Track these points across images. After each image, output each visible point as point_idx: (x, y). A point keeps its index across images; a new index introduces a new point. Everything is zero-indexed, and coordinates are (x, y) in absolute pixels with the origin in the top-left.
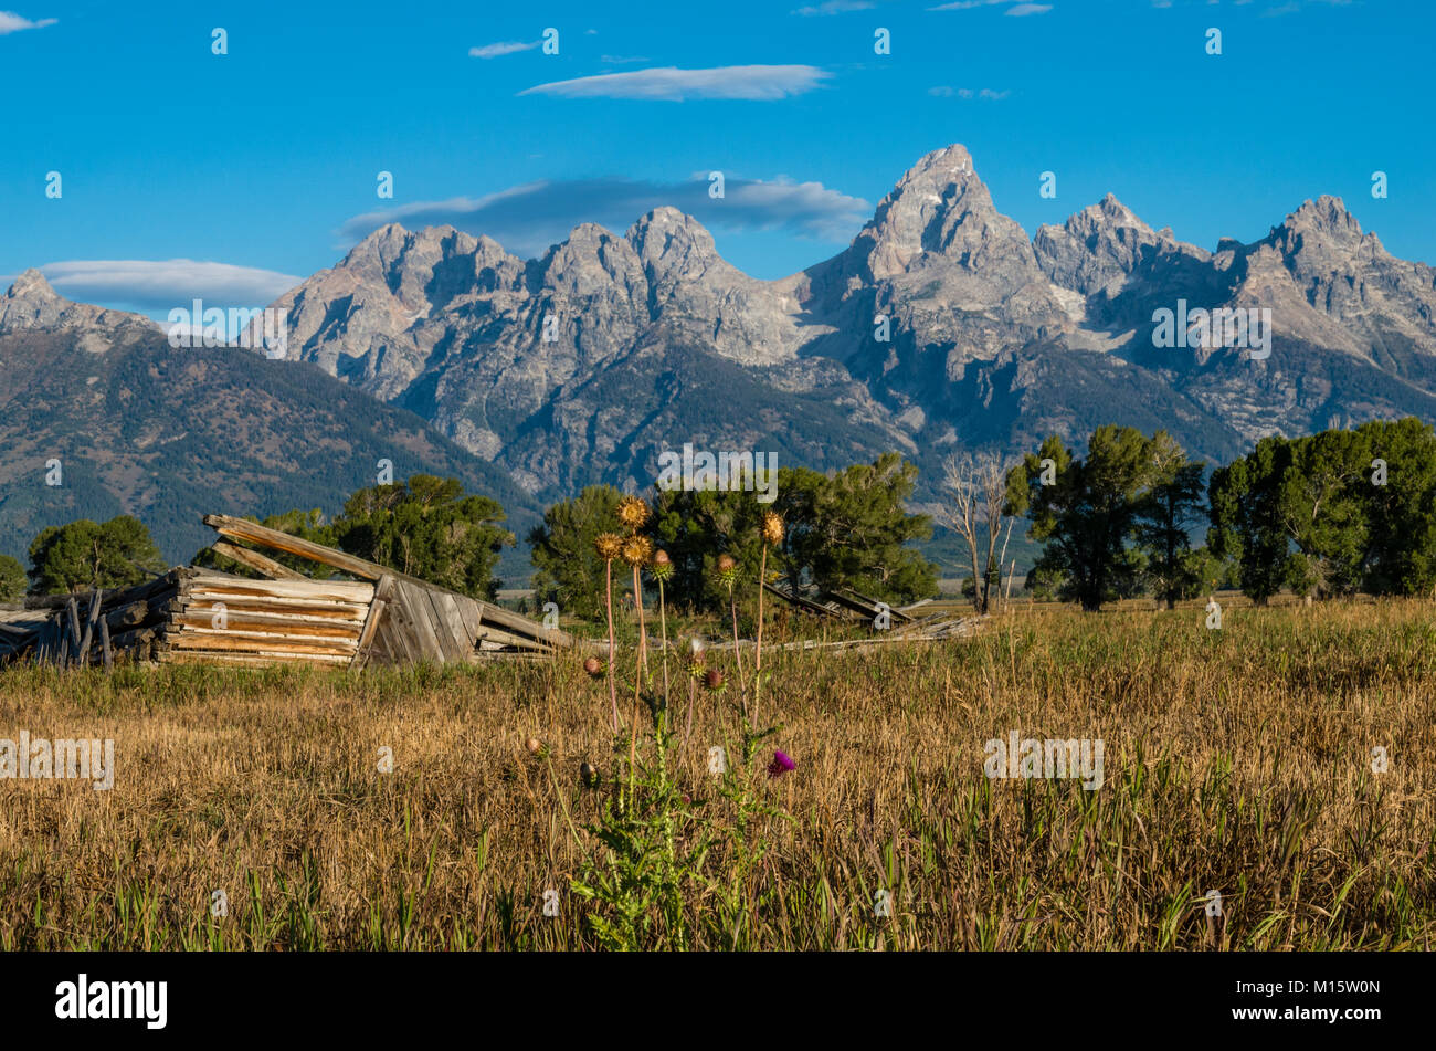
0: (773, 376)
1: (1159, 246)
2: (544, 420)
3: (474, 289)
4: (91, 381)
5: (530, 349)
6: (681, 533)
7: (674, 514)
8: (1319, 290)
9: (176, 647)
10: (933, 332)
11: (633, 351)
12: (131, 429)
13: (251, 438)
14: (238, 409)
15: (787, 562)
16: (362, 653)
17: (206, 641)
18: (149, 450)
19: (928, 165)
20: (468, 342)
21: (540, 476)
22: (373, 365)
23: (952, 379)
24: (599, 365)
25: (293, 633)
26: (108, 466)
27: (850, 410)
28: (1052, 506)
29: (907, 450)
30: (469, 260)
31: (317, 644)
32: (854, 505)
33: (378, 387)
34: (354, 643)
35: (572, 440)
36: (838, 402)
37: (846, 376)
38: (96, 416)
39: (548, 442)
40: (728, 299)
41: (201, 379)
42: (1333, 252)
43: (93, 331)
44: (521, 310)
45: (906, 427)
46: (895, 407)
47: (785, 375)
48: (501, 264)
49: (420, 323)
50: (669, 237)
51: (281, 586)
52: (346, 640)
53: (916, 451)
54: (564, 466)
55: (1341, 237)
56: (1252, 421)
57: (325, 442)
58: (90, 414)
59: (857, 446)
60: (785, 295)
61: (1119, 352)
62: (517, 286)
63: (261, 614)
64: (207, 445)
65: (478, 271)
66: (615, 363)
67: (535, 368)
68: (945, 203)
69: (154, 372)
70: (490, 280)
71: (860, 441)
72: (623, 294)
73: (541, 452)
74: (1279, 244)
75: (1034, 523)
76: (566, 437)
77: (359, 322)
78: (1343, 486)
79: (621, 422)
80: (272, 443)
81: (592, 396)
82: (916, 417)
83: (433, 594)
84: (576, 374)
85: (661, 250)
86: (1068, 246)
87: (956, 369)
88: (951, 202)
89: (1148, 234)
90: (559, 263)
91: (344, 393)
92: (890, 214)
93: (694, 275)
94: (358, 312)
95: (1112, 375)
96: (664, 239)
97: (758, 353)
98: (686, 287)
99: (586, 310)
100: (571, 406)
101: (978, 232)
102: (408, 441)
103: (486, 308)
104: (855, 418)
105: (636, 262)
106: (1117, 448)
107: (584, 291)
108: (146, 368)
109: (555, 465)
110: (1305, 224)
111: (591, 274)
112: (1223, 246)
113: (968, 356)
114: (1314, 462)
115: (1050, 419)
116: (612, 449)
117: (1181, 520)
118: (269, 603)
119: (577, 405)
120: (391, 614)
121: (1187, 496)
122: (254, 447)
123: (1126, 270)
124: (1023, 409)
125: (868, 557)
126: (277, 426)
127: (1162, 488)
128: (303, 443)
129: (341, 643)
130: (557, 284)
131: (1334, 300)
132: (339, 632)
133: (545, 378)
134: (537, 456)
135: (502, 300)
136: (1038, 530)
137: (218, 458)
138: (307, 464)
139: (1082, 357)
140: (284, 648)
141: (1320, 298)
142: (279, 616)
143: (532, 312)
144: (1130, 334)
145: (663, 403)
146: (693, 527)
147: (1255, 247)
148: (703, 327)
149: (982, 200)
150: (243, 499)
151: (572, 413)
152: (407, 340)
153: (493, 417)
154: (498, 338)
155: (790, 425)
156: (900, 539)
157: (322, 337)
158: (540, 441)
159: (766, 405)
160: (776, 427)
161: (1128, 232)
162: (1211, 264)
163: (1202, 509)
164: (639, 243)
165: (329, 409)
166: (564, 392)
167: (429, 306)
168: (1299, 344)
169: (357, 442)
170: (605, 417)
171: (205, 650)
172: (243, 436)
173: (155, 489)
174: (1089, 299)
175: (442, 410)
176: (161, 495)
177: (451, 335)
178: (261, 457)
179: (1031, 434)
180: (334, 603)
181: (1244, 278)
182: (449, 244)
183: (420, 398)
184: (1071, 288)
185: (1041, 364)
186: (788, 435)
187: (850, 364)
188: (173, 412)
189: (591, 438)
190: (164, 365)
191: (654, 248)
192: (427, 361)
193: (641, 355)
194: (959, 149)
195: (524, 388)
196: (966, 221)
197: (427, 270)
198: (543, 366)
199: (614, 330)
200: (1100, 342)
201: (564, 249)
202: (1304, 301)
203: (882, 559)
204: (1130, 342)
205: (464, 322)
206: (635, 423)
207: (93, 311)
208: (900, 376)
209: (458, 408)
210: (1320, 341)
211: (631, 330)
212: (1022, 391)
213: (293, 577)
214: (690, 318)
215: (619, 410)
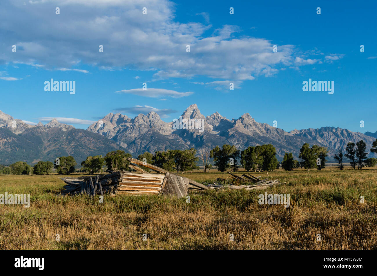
0: (168, 136)
1: (224, 119)
2: (134, 142)
3: (124, 123)
4: (64, 135)
5: (132, 132)
6: (159, 159)
7: (158, 157)
8: (246, 126)
9: (119, 190)
10: (191, 131)
11: (147, 132)
12: (70, 142)
13: (89, 144)
14: (87, 140)
15: (176, 164)
16: (162, 191)
17: (127, 188)
18: (72, 146)
19: (191, 107)
20: (122, 131)
21: (133, 151)
22: (108, 134)
23: (194, 137)
24: (142, 134)
25: (146, 186)
26: (66, 148)
27: (179, 142)
28: (217, 156)
29: (187, 148)
30: (123, 118)
31: (152, 189)
32: (187, 156)
33: (109, 137)
34: (160, 188)
35: (138, 145)
36: (178, 140)
37: (179, 137)
38: (64, 141)
39: (134, 145)
40: (162, 125)
41: (81, 135)
42: (248, 121)
43: (64, 128)
44: (131, 126)
45: (187, 144)
46: (186, 141)
47: (170, 136)
48: (128, 119)
49: (115, 128)
50: (153, 116)
51: (144, 175)
52: (158, 188)
53: (189, 148)
54: (137, 149)
55: (249, 119)
56: (236, 144)
57: (100, 145)
58: (64, 140)
59: (180, 147)
60: (170, 125)
61: (218, 134)
62: (130, 122)
63: (139, 182)
64: (82, 145)
65: (124, 120)
66: (145, 134)
67: (132, 135)
68: (193, 112)
69: (74, 134)
70: (126, 121)
71: (181, 146)
72: (146, 124)
73: (133, 147)
74: (241, 119)
75: (214, 159)
76: (137, 145)
77: (106, 127)
78: (260, 154)
79: (145, 143)
80: (92, 145)
81: (141, 139)
82: (189, 143)
83: (178, 177)
84: (139, 136)
85: (152, 118)
86: (211, 119)
87: (195, 136)
88: (194, 112)
89: (222, 117)
90: (136, 119)
91: (103, 138)
92: (185, 114)
93: (156, 122)
94: (106, 126)
95: (217, 137)
96: (152, 116)
97: (166, 133)
98: (155, 123)
99: (140, 126)
100: (138, 140)
101: (198, 117)
102: (113, 145)
103: (125, 126)
104: (180, 143)
105: (148, 119)
106: (227, 148)
107: (140, 123)
108: (72, 133)
109: (135, 149)
110: (244, 117)
111: (141, 121)
112: (233, 119)
113: (197, 134)
114: (256, 150)
115: (208, 144)
116: (144, 147)
117: (236, 159)
118: (141, 179)
119: (139, 140)
120: (169, 182)
121: (237, 155)
122: (89, 146)
123: (219, 122)
124: (204, 142)
125: (189, 164)
126: (93, 143)
127: (233, 154)
128: (97, 145)
129: (157, 188)
130: (136, 122)
131: (248, 128)
132: (157, 186)
133: (134, 136)
134: (133, 148)
135: (128, 125)
136: (215, 160)
137: (84, 147)
138: (98, 148)
139: (212, 135)
140: (145, 190)
141: (246, 127)
142: (144, 182)
143: (132, 126)
144: (219, 132)
145: (152, 140)
146: (161, 158)
147: (237, 120)
148: (158, 129)
149: (199, 112)
150: (87, 153)
151: (138, 141)
152: (113, 130)
153: (126, 142)
154: (127, 130)
155: (170, 144)
156: (194, 161)
157: (100, 129)
158: (133, 145)
159: (167, 141)
160: (168, 144)
161: (219, 117)
162: (231, 122)
163: (239, 157)
164: (148, 117)
165: (101, 140)
166: (137, 138)
167: (117, 125)
168: (243, 134)
169: (105, 145)
170: (143, 142)
171: (126, 191)
172: (88, 144)
173: (73, 152)
174: (214, 127)
175: (118, 141)
176: (74, 153)
177: (120, 129)
178: (90, 147)
179: (205, 146)
180: (156, 179)
181: (235, 124)
182: (120, 116)
183: (115, 139)
184: (211, 125)
185: (207, 136)
186: (170, 145)
187: (179, 135)
188: (77, 140)
189: (141, 145)
190: (75, 133)
191: (151, 117)
192: (116, 133)
193: (149, 133)
194: (196, 105)
195: (131, 138)
196: (196, 115)
197: (116, 120)
198: (134, 134)
199: (145, 129)
200: (215, 133)
201: (137, 117)
202: (244, 128)
203: (191, 164)
204: (219, 133)
205: (122, 128)
206: (148, 143)
207: (64, 125)
208: (186, 137)
209: (121, 140)
210: (246, 133)
211: (147, 129)
212: (204, 139)
213: (146, 173)
214: (156, 128)
215: (145, 141)
